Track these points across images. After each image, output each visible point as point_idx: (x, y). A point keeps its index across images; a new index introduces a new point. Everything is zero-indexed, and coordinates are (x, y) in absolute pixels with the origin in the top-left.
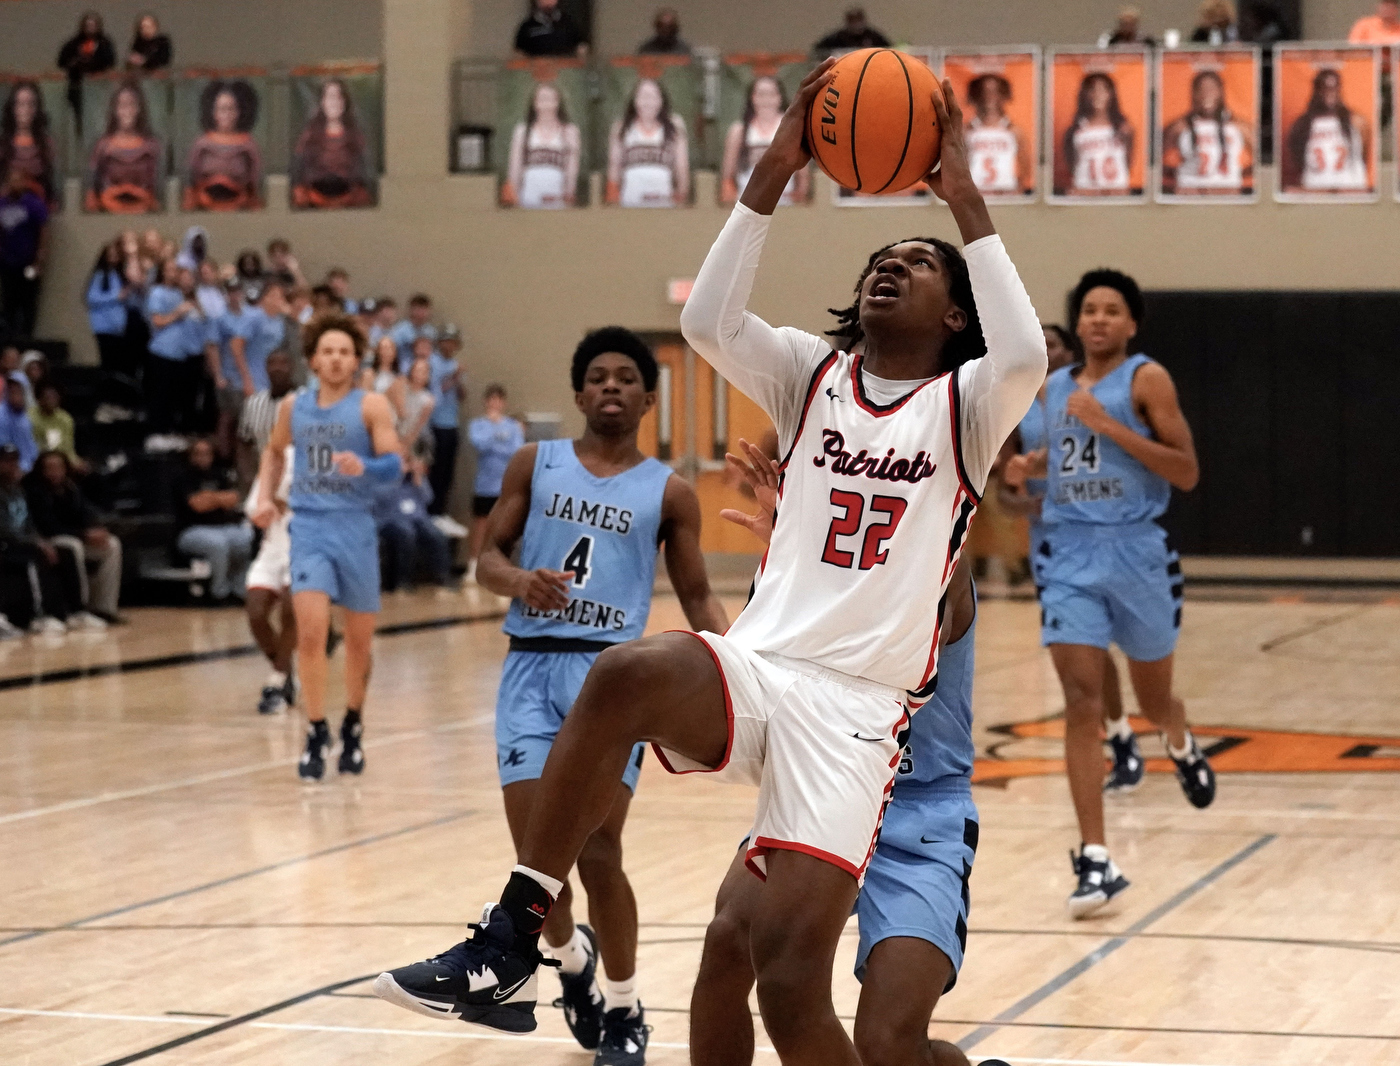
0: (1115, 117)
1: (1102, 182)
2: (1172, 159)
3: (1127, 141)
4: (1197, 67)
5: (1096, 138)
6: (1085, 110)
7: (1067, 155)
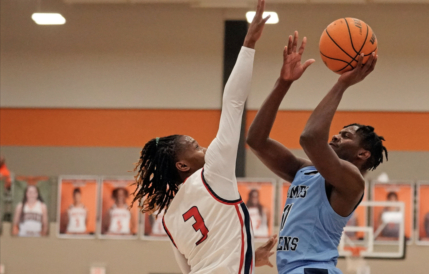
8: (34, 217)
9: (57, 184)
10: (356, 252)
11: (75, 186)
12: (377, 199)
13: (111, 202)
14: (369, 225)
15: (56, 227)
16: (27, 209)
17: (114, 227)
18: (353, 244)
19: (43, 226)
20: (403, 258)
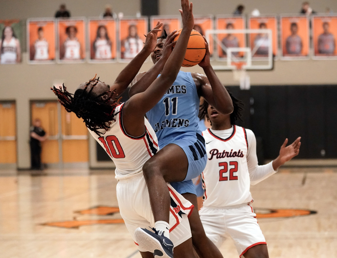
0: (107, 37)
1: (104, 56)
2: (123, 49)
3: (110, 44)
4: (130, 23)
5: (102, 44)
6: (98, 36)
7: (94, 49)
8: (11, 49)
9: (25, 25)
10: (239, 67)
11: (38, 26)
12: (253, 28)
13: (65, 37)
14: (247, 46)
15: (27, 56)
16: (5, 44)
17: (68, 54)
18: (237, 60)
19: (17, 56)
20: (272, 69)
